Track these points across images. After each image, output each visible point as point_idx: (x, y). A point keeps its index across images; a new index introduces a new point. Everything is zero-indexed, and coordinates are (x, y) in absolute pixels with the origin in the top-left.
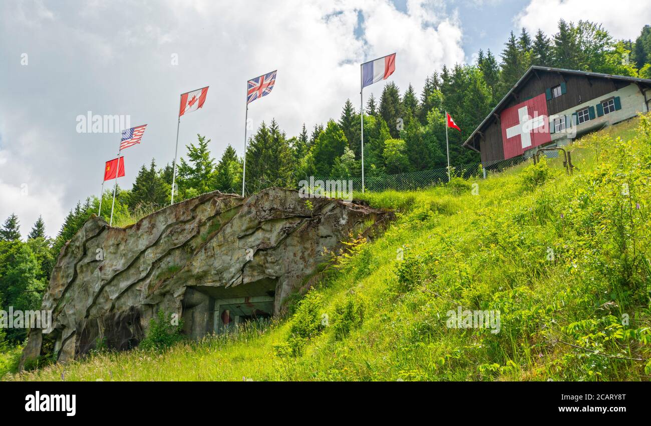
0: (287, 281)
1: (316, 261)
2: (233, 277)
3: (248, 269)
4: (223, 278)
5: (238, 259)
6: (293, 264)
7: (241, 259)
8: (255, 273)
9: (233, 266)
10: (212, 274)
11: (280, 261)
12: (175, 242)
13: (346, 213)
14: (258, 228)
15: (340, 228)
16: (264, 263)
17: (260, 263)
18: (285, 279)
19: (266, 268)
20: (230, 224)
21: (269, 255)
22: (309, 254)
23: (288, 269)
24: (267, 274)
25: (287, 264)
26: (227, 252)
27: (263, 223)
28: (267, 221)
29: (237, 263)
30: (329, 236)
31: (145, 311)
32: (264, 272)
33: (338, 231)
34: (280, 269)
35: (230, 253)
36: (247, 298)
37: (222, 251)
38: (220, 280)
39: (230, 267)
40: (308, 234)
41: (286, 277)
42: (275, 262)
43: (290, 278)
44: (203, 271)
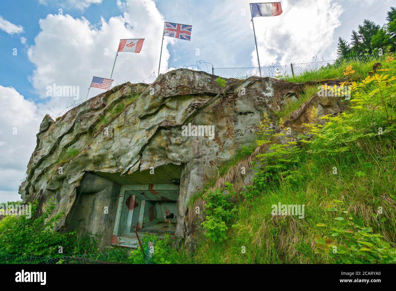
0: (196, 169)
1: (236, 143)
2: (130, 163)
3: (147, 153)
4: (120, 164)
5: (138, 141)
6: (204, 147)
7: (140, 142)
8: (156, 158)
9: (132, 149)
10: (109, 158)
11: (187, 143)
12: (82, 127)
13: (271, 85)
14: (162, 106)
15: (267, 101)
16: (167, 146)
17: (162, 145)
18: (194, 166)
19: (170, 151)
20: (133, 105)
21: (174, 135)
22: (225, 134)
23: (198, 153)
24: (170, 160)
25: (196, 147)
26: (127, 134)
27: (168, 100)
28: (173, 98)
29: (136, 146)
30: (250, 112)
31: (49, 195)
32: (166, 157)
33: (264, 105)
34: (187, 153)
35: (130, 136)
36: (151, 186)
37: (122, 134)
38: (117, 166)
39: (128, 151)
40: (223, 110)
41: (195, 164)
42: (181, 144)
43: (200, 164)
44: (99, 155)
